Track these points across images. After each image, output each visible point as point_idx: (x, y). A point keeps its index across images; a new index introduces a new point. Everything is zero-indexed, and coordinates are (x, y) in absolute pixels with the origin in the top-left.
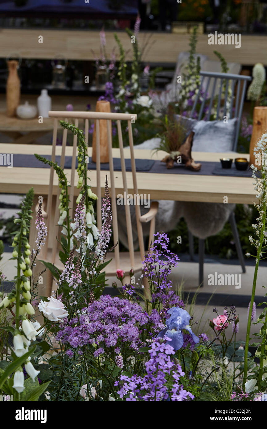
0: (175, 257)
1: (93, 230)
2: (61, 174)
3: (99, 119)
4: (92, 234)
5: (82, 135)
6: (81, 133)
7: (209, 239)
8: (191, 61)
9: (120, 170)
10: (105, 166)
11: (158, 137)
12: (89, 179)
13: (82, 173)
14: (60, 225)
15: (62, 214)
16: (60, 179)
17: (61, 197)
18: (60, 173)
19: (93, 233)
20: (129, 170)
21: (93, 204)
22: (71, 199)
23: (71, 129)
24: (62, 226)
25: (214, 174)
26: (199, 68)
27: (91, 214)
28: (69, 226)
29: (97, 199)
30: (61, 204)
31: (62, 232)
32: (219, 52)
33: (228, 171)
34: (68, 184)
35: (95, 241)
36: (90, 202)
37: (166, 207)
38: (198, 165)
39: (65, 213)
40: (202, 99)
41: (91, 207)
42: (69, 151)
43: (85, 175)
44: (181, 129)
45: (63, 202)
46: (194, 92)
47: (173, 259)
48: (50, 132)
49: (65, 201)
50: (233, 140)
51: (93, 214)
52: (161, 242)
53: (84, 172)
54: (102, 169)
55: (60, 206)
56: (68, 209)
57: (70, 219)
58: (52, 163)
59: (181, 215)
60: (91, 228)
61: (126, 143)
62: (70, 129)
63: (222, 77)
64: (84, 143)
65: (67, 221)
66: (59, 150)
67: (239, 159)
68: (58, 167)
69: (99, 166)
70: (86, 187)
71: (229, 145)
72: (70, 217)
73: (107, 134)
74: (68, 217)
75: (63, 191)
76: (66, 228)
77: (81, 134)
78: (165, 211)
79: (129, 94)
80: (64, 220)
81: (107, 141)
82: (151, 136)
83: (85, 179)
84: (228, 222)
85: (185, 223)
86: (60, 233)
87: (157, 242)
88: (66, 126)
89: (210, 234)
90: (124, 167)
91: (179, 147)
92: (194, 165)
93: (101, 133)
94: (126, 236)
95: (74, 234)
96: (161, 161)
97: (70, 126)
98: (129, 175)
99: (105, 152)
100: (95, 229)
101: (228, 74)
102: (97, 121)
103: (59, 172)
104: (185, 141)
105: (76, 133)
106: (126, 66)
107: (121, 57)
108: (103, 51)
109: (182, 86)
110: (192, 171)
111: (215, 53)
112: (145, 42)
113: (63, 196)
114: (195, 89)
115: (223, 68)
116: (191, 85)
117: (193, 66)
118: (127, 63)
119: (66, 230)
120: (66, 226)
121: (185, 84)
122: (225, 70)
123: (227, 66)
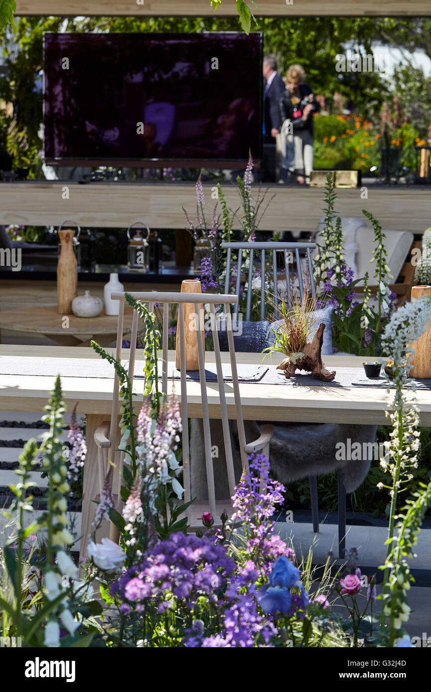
2: (123, 377)
3: (184, 302)
8: (328, 225)
10: (195, 375)
13: (151, 374)
15: (124, 434)
16: (122, 384)
17: (122, 410)
18: (123, 375)
24: (125, 451)
25: (353, 385)
26: (339, 234)
28: (134, 451)
30: (123, 420)
31: (125, 460)
39: (127, 432)
40: (344, 281)
45: (125, 417)
49: (129, 416)
55: (120, 422)
56: (133, 428)
65: (131, 445)
70: (157, 395)
74: (132, 438)
75: (125, 401)
76: (130, 455)
77: (150, 317)
80: (127, 442)
83: (156, 383)
91: (303, 346)
92: (324, 371)
96: (278, 368)
106: (231, 232)
107: (224, 220)
108: (200, 212)
109: (316, 262)
110: (322, 381)
111: (364, 212)
112: (260, 199)
113: (126, 409)
114: (335, 267)
115: (377, 234)
116: (329, 261)
117: (331, 231)
118: (232, 230)
119: (130, 458)
120: (130, 452)
121: (320, 258)
122: (379, 237)
123: (382, 232)
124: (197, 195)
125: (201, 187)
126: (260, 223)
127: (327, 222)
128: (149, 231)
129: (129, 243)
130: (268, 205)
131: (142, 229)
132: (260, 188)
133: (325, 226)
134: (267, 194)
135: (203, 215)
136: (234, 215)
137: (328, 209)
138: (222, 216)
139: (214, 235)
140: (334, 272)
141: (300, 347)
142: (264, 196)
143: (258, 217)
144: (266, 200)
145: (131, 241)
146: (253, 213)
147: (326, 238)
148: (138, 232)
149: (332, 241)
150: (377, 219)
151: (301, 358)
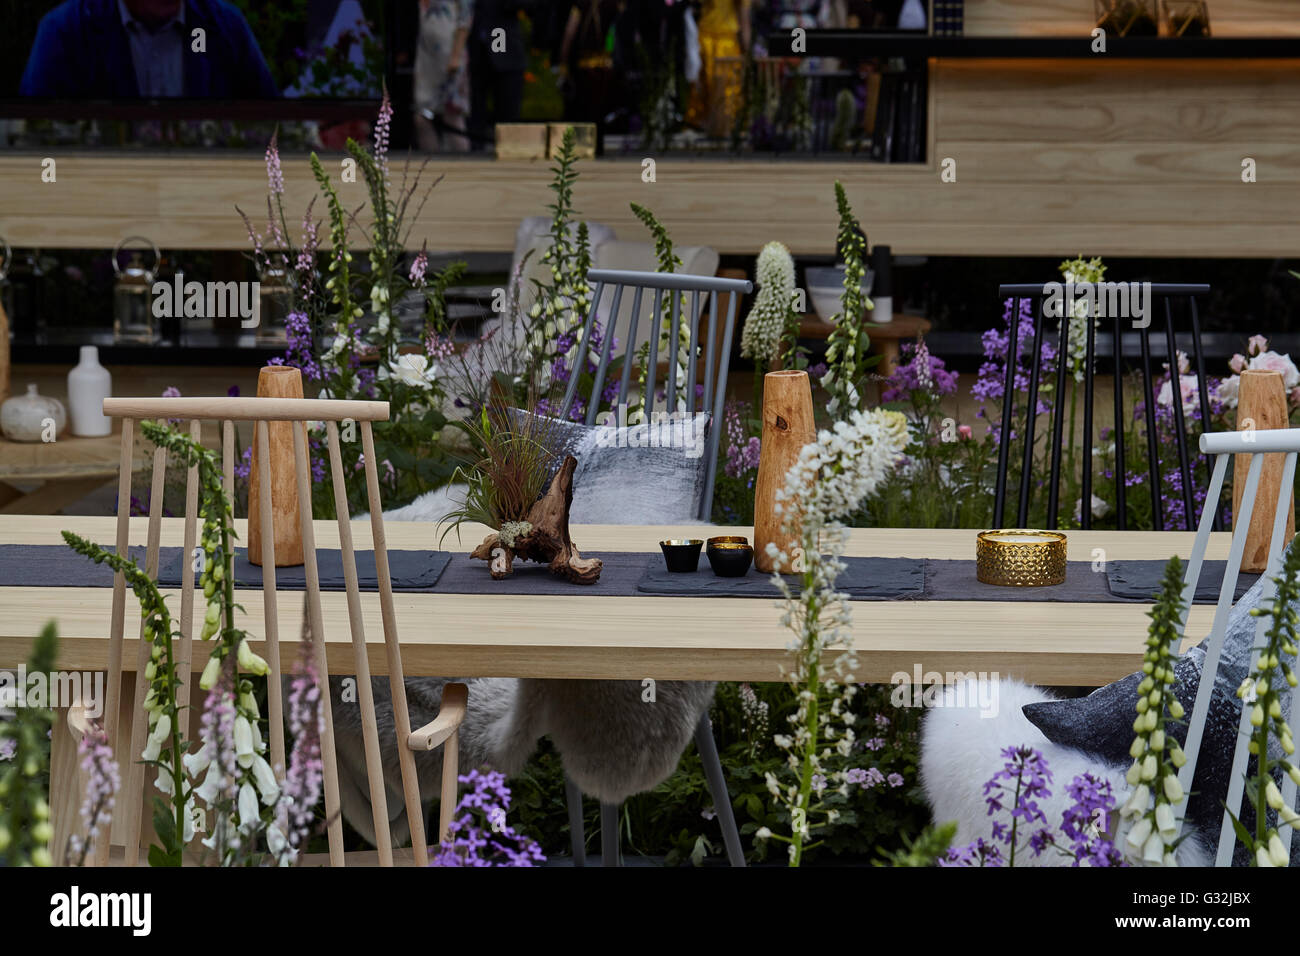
0: (531, 848)
1: (257, 772)
2: (149, 597)
3: (269, 419)
4: (256, 788)
5: (215, 466)
6: (211, 459)
7: (633, 801)
8: (558, 239)
9: (340, 587)
10: (291, 576)
11: (459, 480)
12: (241, 608)
13: (216, 590)
14: (148, 763)
15: (155, 725)
16: (146, 612)
17: (150, 670)
18: (148, 592)
19: (259, 786)
20: (368, 586)
21: (254, 688)
22: (184, 674)
23: (178, 449)
24: (158, 764)
25: (643, 591)
26: (585, 261)
27: (250, 722)
28: (178, 763)
29: (269, 672)
30: (152, 693)
31: (157, 783)
32: (645, 206)
33: (686, 580)
34: (174, 627)
35: (266, 811)
36: (245, 685)
37: (492, 706)
38: (590, 563)
39: (164, 722)
40: (595, 358)
41: (250, 702)
42: (173, 532)
43: (228, 596)
44: (533, 448)
45: (157, 686)
46: (571, 338)
47: (524, 855)
48: (111, 479)
49: (166, 684)
50: (702, 484)
51: (255, 722)
52: (484, 801)
53: (223, 587)
54: (281, 586)
55: (147, 699)
56: (176, 710)
57: (181, 741)
58: (119, 561)
59: (542, 730)
60: (251, 768)
61: (359, 504)
62: (174, 447)
63: (659, 286)
64: (220, 492)
65: (172, 749)
66: (138, 529)
67: (723, 540)
68: (139, 572)
69: (270, 575)
70: (232, 637)
71: (688, 499)
72: (181, 734)
73: (294, 474)
74: (174, 734)
75: (157, 651)
76: (170, 772)
77: (210, 463)
78: (490, 718)
79: (361, 347)
80: (163, 745)
81: (295, 497)
82: (436, 481)
83: (228, 610)
84: (693, 750)
85: (556, 756)
86: (149, 789)
87: (473, 802)
88: (161, 437)
89: (634, 788)
90: (353, 578)
91: (529, 508)
92: (576, 562)
93: (274, 471)
94: (367, 803)
95: (195, 790)
96: (473, 556)
97: (173, 438)
98: (370, 603)
99: (291, 531)
100: (262, 769)
101: (678, 275)
102: (263, 425)
103: (144, 590)
104: (546, 488)
105: (194, 461)
106: (349, 258)
107: (334, 230)
108: (277, 214)
109: (534, 320)
110: (574, 583)
111: (635, 209)
112: (409, 185)
113: (158, 668)
114: (576, 328)
115: (663, 258)
116: (561, 316)
117: (564, 253)
118: (352, 253)
119: (170, 778)
120: (169, 765)
121: (543, 311)
122: (667, 264)
123: (674, 252)
124: (268, 179)
125: (278, 162)
126: (410, 238)
127: (556, 233)
128: (158, 255)
129: (117, 281)
130: (425, 199)
131: (143, 252)
132: (408, 161)
133: (552, 241)
134: (423, 175)
135: (283, 219)
136: (352, 219)
137: (558, 204)
138: (327, 223)
139: (308, 263)
140: (574, 340)
141: (524, 509)
142: (417, 178)
143: (405, 225)
144: (423, 185)
145: (121, 276)
146: (394, 215)
147: (554, 268)
148: (136, 256)
149: (568, 274)
150: (663, 225)
151: (524, 533)
